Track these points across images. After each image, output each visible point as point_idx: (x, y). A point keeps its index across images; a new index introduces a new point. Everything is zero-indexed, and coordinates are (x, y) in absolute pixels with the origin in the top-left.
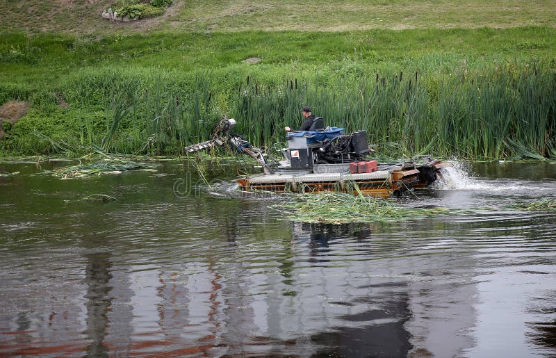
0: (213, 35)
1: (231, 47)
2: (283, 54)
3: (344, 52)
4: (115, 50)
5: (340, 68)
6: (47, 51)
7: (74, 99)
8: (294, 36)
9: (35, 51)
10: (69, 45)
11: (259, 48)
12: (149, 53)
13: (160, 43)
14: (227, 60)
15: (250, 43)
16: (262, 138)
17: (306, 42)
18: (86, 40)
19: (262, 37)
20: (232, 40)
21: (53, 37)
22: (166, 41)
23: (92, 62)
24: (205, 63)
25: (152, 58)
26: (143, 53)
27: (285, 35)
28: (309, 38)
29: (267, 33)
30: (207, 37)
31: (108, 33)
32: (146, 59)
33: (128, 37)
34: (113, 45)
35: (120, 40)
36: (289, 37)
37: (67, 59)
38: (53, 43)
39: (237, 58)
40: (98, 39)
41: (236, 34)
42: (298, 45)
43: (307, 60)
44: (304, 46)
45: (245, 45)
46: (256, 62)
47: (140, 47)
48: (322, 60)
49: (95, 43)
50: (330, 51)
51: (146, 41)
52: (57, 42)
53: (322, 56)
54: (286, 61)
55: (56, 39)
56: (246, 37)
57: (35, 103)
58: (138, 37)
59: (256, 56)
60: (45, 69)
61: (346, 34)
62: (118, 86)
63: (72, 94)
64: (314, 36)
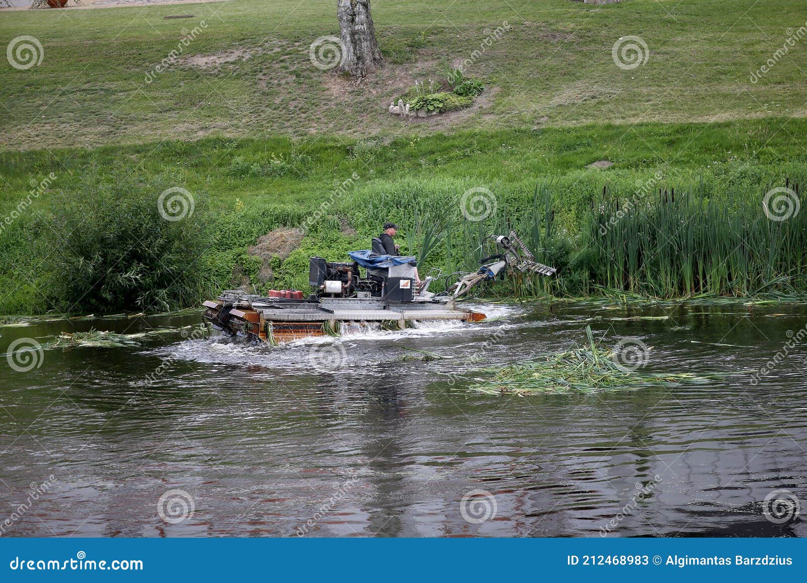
0: (543, 132)
1: (569, 147)
2: (642, 155)
3: (728, 150)
4: (410, 156)
5: (726, 172)
6: (320, 161)
7: (363, 224)
8: (656, 129)
9: (303, 160)
10: (348, 151)
11: (609, 149)
12: (458, 158)
13: (471, 144)
14: (566, 165)
15: (595, 141)
16: (627, 270)
17: (673, 137)
18: (372, 144)
19: (611, 132)
20: (570, 138)
21: (325, 141)
22: (479, 143)
23: (381, 173)
24: (537, 170)
25: (463, 166)
26: (450, 160)
27: (643, 129)
28: (677, 131)
29: (618, 127)
30: (535, 134)
31: (398, 133)
32: (454, 166)
33: (427, 138)
34: (407, 150)
35: (416, 143)
36: (649, 131)
37: (347, 170)
38: (326, 149)
39: (579, 162)
40: (387, 142)
41: (575, 130)
42: (663, 142)
43: (677, 163)
44: (671, 143)
45: (589, 145)
46: (607, 166)
47: (446, 150)
48: (698, 162)
49: (384, 148)
50: (707, 150)
51: (451, 142)
52: (331, 147)
53: (697, 157)
54: (649, 163)
55: (331, 144)
56: (589, 133)
57: (310, 230)
58: (441, 138)
59: (606, 159)
60: (319, 184)
61: (728, 125)
62: (422, 205)
63: (360, 216)
64: (684, 130)
